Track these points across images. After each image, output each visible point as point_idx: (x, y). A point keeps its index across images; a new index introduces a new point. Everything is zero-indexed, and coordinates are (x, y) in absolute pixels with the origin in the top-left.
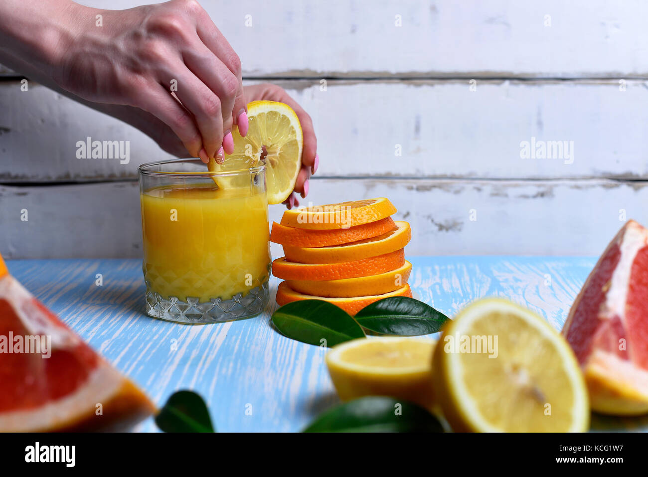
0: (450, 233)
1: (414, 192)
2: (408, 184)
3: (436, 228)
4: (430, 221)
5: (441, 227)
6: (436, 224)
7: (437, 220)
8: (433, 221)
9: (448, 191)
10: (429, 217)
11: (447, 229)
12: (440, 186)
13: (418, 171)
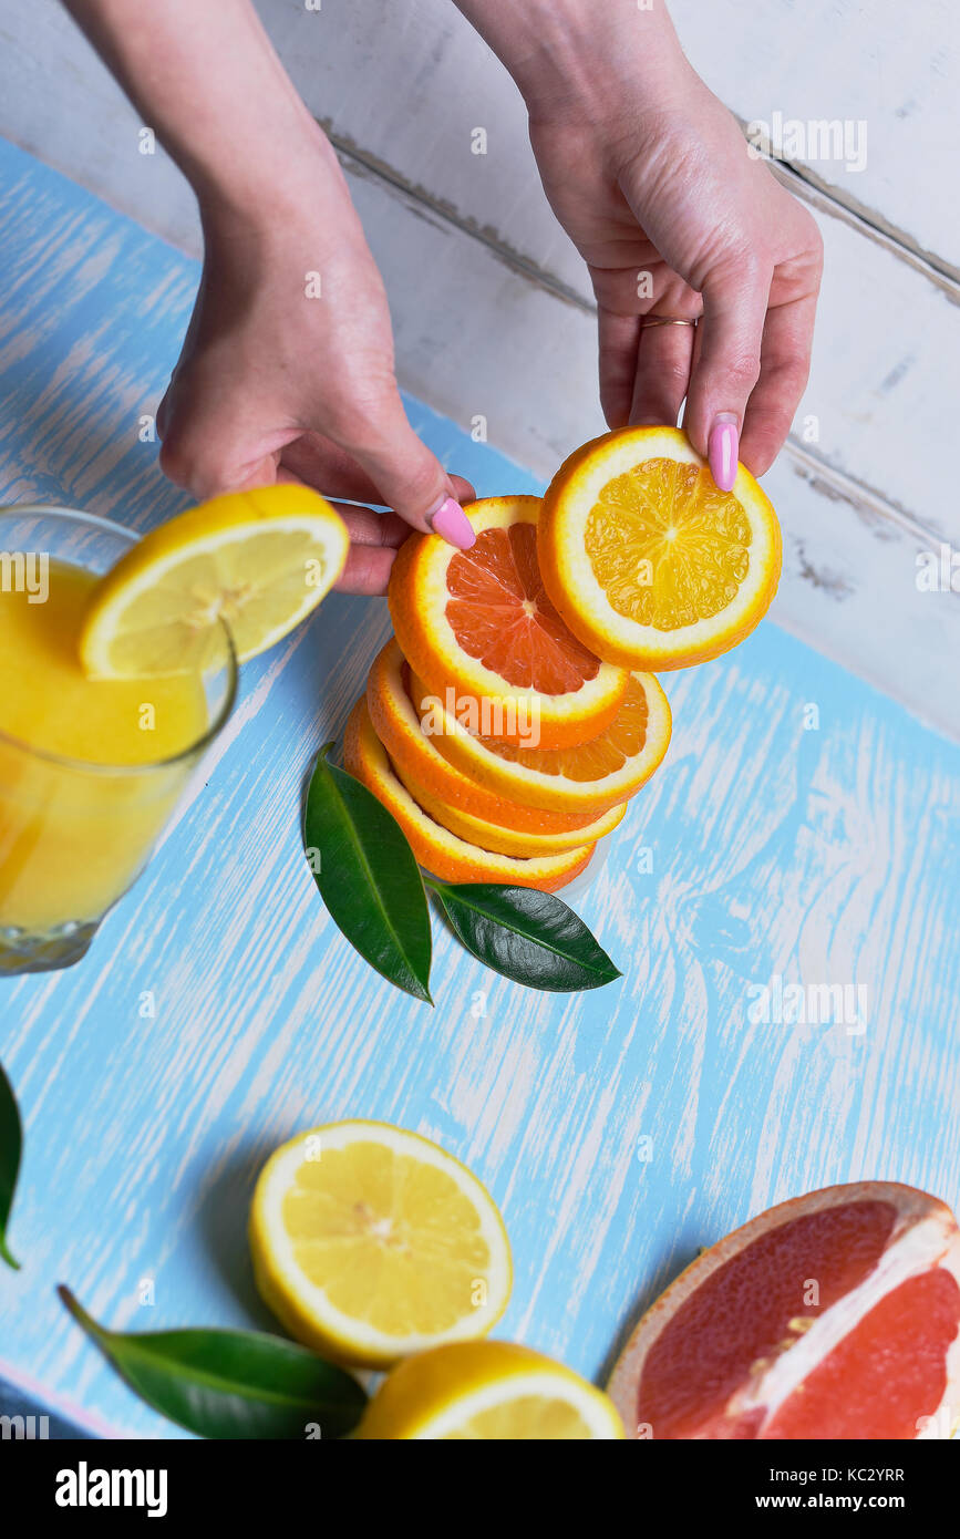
0: (819, 593)
1: (804, 484)
2: (803, 465)
3: (800, 569)
4: (796, 549)
5: (808, 573)
6: (803, 563)
7: (810, 557)
8: (801, 552)
9: (867, 523)
10: (799, 542)
11: (817, 583)
12: (858, 506)
13: (838, 453)
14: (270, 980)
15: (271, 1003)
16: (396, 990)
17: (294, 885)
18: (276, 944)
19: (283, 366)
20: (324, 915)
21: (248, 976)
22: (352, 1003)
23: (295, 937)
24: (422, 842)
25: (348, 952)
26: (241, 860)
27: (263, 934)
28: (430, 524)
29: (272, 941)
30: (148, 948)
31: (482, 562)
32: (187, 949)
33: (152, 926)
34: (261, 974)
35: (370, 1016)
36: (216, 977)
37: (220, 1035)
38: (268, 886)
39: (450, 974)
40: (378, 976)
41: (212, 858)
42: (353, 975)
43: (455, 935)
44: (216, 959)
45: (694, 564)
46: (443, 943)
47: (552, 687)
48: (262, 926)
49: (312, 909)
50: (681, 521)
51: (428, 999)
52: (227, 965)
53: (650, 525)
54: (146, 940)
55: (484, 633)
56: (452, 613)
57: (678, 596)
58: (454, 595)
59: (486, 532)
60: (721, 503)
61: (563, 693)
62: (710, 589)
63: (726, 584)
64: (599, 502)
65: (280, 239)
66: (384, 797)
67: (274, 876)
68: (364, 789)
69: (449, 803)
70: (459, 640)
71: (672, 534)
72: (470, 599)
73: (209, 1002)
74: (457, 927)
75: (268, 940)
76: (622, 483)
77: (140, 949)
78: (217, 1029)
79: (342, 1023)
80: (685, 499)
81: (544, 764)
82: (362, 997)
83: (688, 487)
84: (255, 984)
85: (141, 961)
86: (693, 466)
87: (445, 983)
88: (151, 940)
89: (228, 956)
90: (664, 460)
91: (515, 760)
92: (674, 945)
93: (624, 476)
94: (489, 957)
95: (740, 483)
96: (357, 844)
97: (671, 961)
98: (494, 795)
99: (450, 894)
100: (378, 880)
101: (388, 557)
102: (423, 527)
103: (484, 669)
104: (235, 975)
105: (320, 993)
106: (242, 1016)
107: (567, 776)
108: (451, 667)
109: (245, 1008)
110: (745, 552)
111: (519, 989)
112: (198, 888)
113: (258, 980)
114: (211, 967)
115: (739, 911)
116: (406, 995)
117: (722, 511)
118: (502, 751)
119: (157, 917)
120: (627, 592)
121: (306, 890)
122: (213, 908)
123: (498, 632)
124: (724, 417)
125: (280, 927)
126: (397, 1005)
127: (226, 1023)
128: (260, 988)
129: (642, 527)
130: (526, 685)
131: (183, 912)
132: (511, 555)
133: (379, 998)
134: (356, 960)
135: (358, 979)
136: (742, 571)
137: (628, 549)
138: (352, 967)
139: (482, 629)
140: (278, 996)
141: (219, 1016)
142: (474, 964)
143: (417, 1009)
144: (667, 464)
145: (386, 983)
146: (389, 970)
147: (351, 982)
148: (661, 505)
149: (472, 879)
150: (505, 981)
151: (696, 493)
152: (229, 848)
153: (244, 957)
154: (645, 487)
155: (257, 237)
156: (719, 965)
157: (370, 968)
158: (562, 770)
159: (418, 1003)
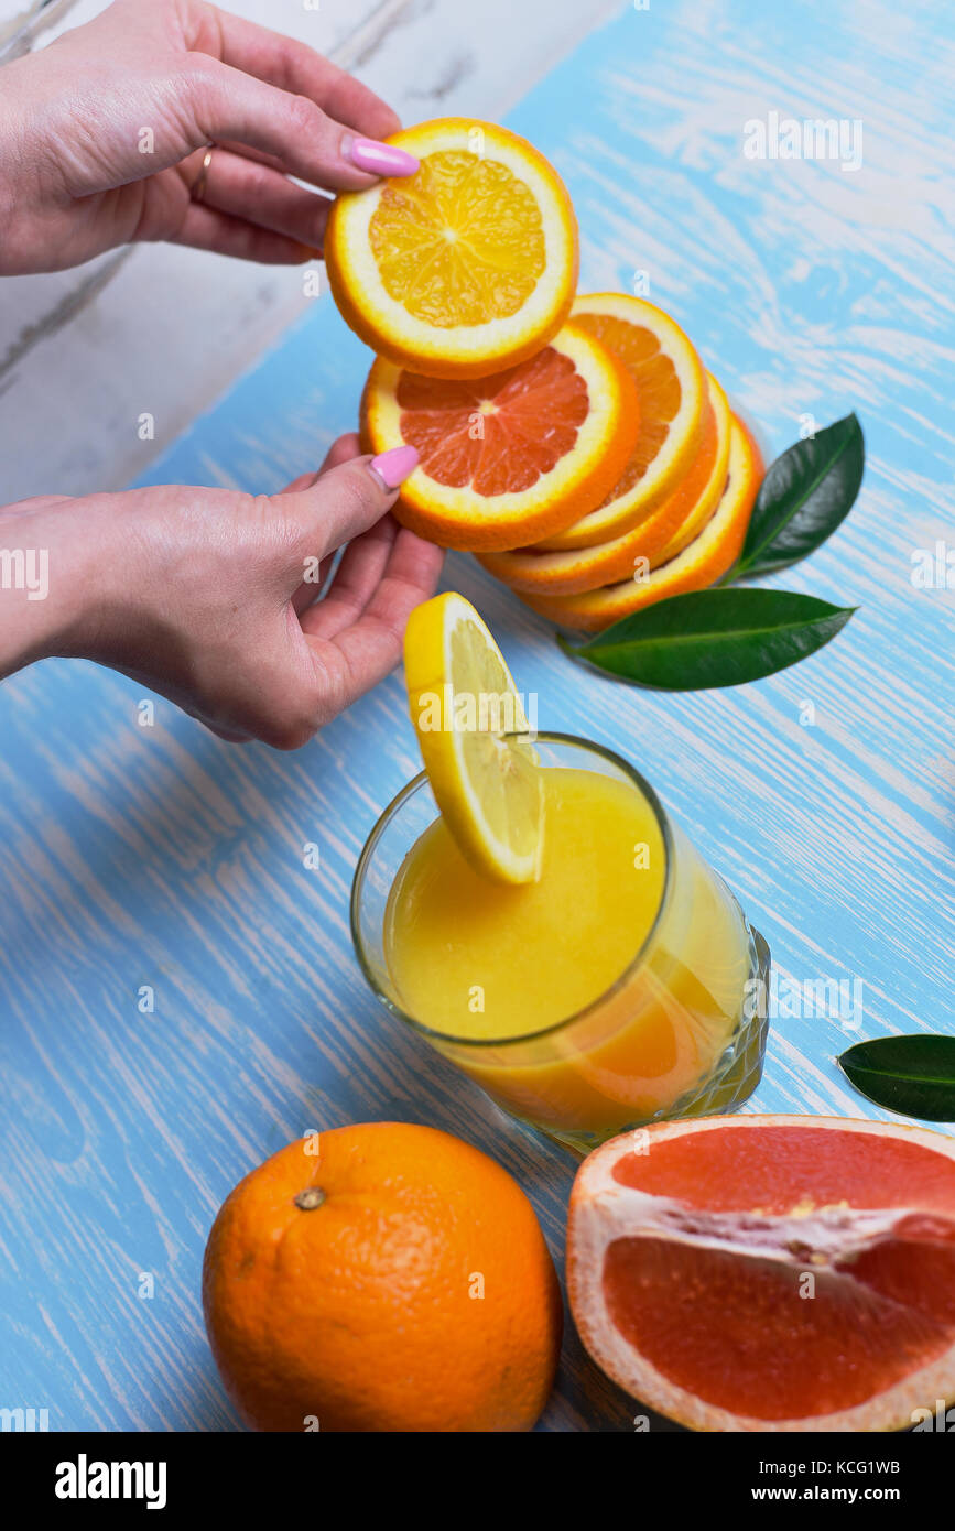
14: (808, 760)
15: (833, 764)
16: (837, 640)
17: (709, 711)
18: (770, 744)
19: (235, 609)
20: (745, 690)
21: (801, 780)
22: (845, 686)
23: (767, 726)
24: (694, 578)
25: (789, 676)
26: (676, 759)
27: (756, 755)
28: (391, 490)
29: (766, 747)
30: (756, 870)
31: (434, 444)
32: (763, 833)
33: (733, 861)
34: (802, 768)
35: (863, 673)
36: (797, 811)
37: (860, 823)
38: (707, 738)
39: (828, 582)
40: (819, 654)
41: (669, 785)
42: (815, 678)
43: (787, 566)
44: (778, 808)
45: (485, 220)
46: (792, 580)
47: (578, 408)
48: (747, 753)
49: (740, 702)
50: (437, 221)
51: (851, 611)
52: (787, 798)
53: (436, 256)
54: (748, 870)
55: (511, 462)
56: (487, 489)
57: (514, 245)
58: (467, 483)
59: (403, 433)
60: (427, 176)
61: (586, 399)
62: (513, 209)
63: (511, 191)
64: (403, 302)
65: (114, 585)
66: (639, 603)
67: (696, 730)
68: (626, 621)
69: (667, 542)
70: (518, 490)
71: (450, 235)
72: (474, 466)
73: (822, 824)
74: (780, 563)
75: (765, 752)
76: (387, 273)
77: (755, 877)
78: (854, 824)
79: (863, 699)
80: (416, 211)
81: (654, 437)
82: (841, 675)
83: (405, 206)
84: (811, 776)
85: (769, 880)
86: (384, 194)
87: (836, 589)
88: (749, 866)
89: (779, 797)
90: (372, 223)
91: (646, 467)
92: (828, 348)
93: (382, 269)
94: (815, 539)
95: (410, 149)
96: (679, 640)
97: (846, 356)
98: (674, 496)
99: (749, 560)
100: (722, 629)
101: (410, 540)
102: (393, 498)
103: (552, 474)
104: (799, 793)
105: (828, 714)
106: (843, 796)
107: (671, 418)
108: (546, 506)
109: (835, 791)
110: (483, 162)
111: (853, 517)
112: (698, 807)
113: (805, 771)
114: (788, 815)
115: (800, 272)
116: (844, 631)
117: (436, 176)
118: (634, 478)
119: (726, 855)
120: (499, 299)
121: (717, 702)
122: (722, 797)
123: (511, 447)
124: (345, 149)
125: (752, 736)
126: (854, 642)
127: (848, 813)
128: (815, 771)
129: (437, 264)
130: (575, 434)
131: (722, 828)
132: (431, 413)
133: (844, 659)
134: (799, 671)
135: (819, 673)
136: (501, 171)
137: (456, 285)
138: (806, 676)
139: (507, 463)
140: (826, 757)
141: (838, 817)
142: (820, 554)
143: (860, 623)
144: (377, 219)
145: (828, 648)
146: (817, 642)
147: (821, 681)
148: (418, 238)
149: (739, 536)
150: (843, 528)
151: (411, 197)
152: (658, 766)
153: (780, 779)
154: (396, 250)
155: (103, 608)
156: (858, 308)
157: (810, 660)
158: (663, 422)
159: (853, 621)
